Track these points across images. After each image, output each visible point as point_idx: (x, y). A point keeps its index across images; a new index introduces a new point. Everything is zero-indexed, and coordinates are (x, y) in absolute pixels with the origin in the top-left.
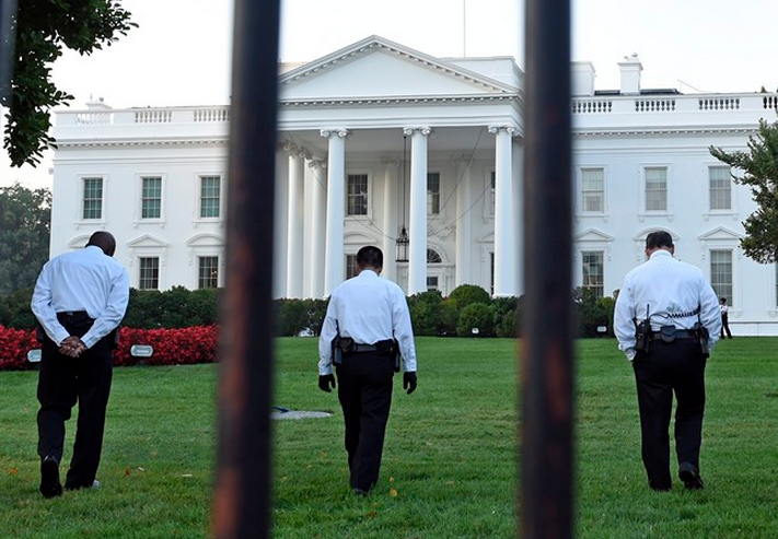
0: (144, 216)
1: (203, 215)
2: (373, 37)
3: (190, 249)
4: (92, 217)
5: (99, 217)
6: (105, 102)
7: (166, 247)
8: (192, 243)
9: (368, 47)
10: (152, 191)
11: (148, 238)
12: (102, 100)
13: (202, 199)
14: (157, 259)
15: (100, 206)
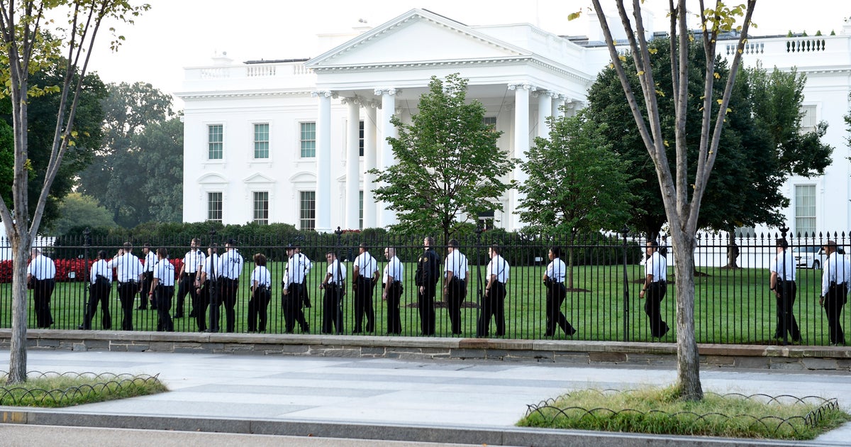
0: (256, 157)
1: (303, 156)
2: (414, 10)
3: (293, 184)
4: (216, 158)
5: (221, 157)
6: (228, 56)
7: (274, 183)
8: (294, 180)
9: (411, 18)
10: (262, 135)
11: (259, 176)
12: (225, 53)
13: (302, 142)
14: (266, 193)
15: (221, 148)
